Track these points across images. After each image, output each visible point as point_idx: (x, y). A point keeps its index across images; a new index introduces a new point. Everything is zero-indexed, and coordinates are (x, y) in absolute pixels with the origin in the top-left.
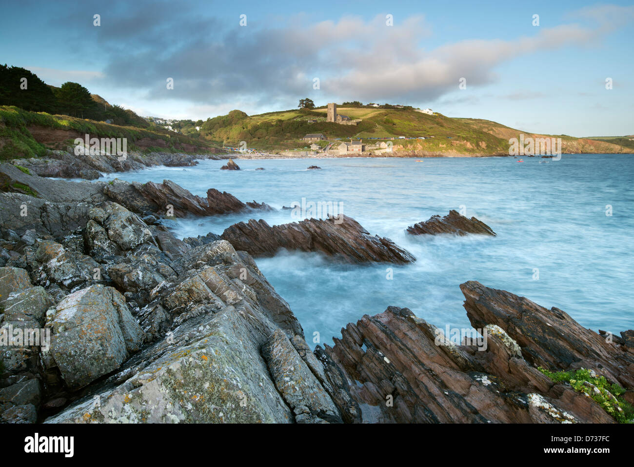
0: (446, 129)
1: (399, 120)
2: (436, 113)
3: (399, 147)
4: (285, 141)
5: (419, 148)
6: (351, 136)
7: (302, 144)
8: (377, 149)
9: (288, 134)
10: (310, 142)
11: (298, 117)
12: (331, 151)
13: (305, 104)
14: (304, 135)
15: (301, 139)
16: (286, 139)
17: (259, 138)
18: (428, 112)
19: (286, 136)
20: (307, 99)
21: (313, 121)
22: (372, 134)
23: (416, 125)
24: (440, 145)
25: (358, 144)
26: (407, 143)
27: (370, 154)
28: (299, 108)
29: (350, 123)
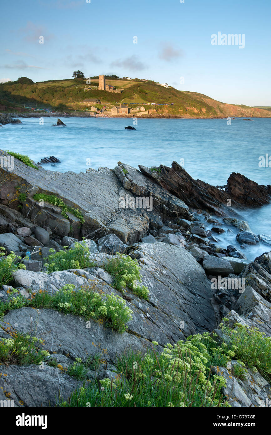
0: (179, 98)
1: (149, 90)
2: (170, 87)
3: (153, 111)
4: (69, 103)
5: (166, 112)
6: (118, 101)
7: (83, 106)
8: (138, 112)
9: (71, 99)
10: (89, 105)
11: (74, 85)
12: (106, 112)
13: (78, 75)
14: (83, 99)
15: (80, 103)
16: (69, 102)
17: (47, 101)
18: (165, 86)
19: (69, 100)
20: (79, 71)
21: (89, 89)
22: (132, 100)
23: (160, 95)
24: (179, 110)
25: (125, 107)
26: (158, 108)
27: (134, 115)
28: (73, 78)
29: (116, 92)
